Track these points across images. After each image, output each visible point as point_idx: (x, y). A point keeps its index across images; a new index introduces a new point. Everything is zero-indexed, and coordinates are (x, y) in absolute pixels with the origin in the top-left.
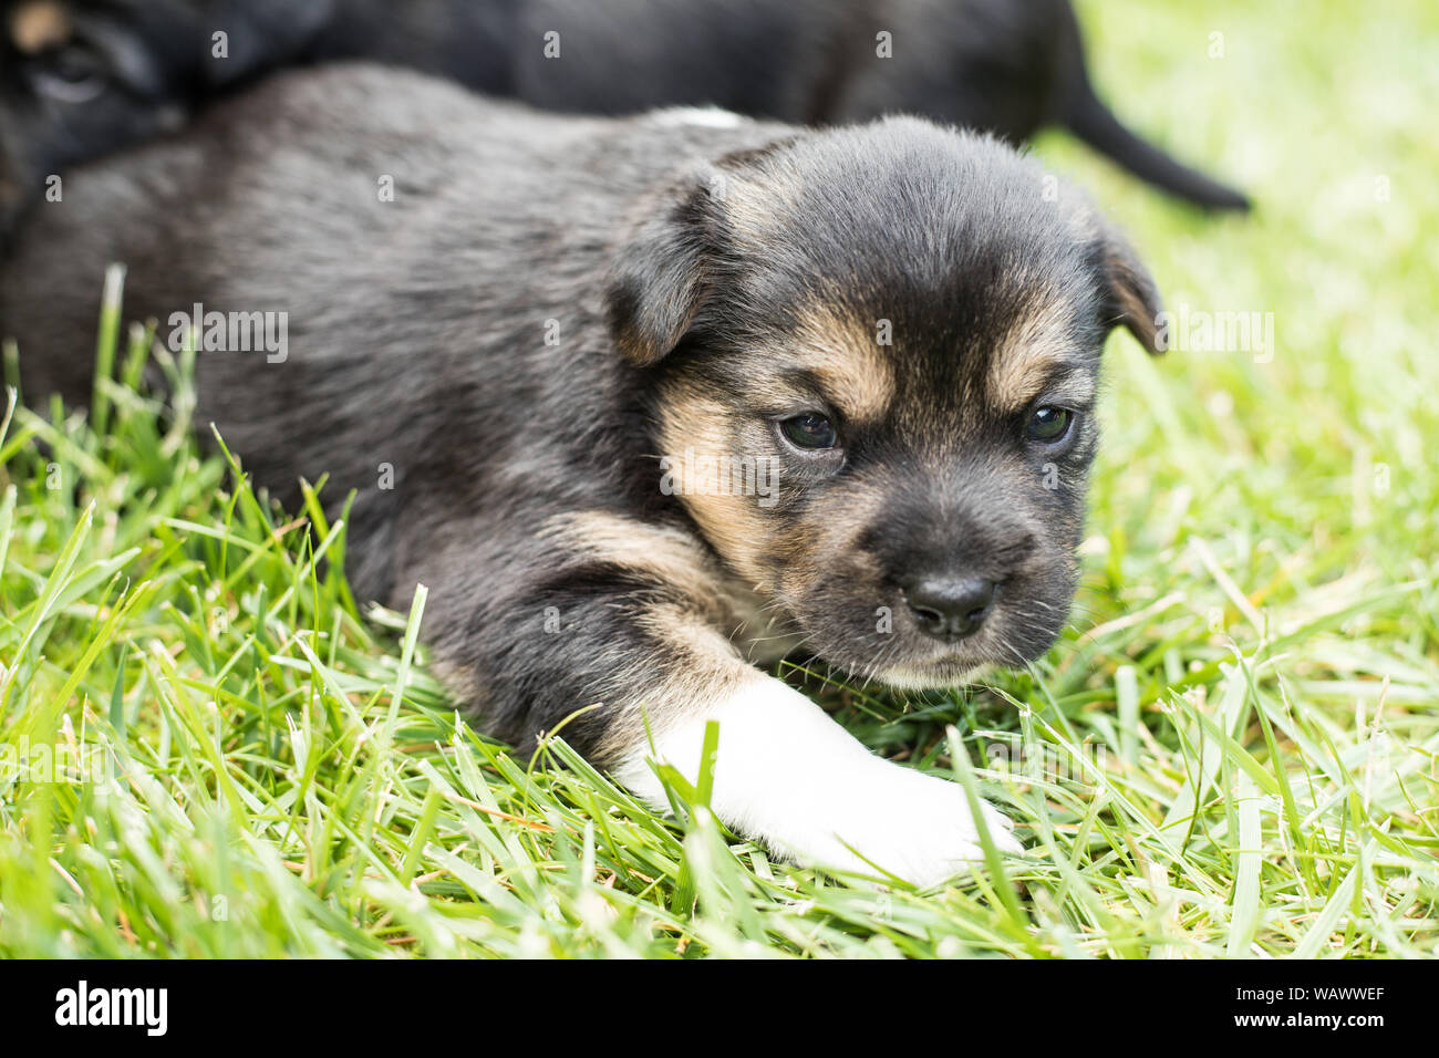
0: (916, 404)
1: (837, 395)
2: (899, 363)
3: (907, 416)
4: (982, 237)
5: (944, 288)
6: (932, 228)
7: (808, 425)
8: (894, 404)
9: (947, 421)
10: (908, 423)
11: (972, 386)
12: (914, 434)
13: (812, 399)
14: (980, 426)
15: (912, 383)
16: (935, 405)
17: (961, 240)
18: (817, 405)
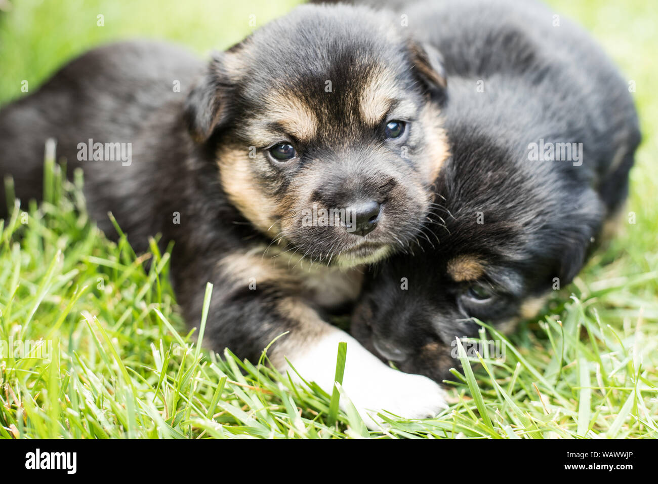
0: (329, 127)
1: (291, 131)
2: (317, 109)
3: (326, 134)
4: (342, 46)
5: (329, 72)
6: (319, 48)
7: (283, 149)
8: (319, 129)
9: (344, 132)
10: (327, 137)
11: (353, 114)
12: (331, 141)
13: (281, 135)
14: (361, 133)
15: (325, 119)
16: (338, 126)
17: (333, 49)
18: (284, 138)
